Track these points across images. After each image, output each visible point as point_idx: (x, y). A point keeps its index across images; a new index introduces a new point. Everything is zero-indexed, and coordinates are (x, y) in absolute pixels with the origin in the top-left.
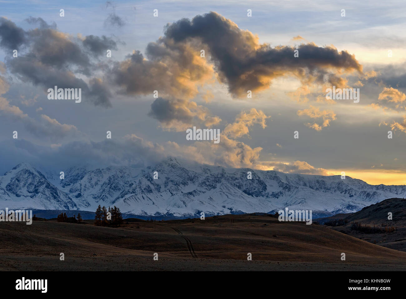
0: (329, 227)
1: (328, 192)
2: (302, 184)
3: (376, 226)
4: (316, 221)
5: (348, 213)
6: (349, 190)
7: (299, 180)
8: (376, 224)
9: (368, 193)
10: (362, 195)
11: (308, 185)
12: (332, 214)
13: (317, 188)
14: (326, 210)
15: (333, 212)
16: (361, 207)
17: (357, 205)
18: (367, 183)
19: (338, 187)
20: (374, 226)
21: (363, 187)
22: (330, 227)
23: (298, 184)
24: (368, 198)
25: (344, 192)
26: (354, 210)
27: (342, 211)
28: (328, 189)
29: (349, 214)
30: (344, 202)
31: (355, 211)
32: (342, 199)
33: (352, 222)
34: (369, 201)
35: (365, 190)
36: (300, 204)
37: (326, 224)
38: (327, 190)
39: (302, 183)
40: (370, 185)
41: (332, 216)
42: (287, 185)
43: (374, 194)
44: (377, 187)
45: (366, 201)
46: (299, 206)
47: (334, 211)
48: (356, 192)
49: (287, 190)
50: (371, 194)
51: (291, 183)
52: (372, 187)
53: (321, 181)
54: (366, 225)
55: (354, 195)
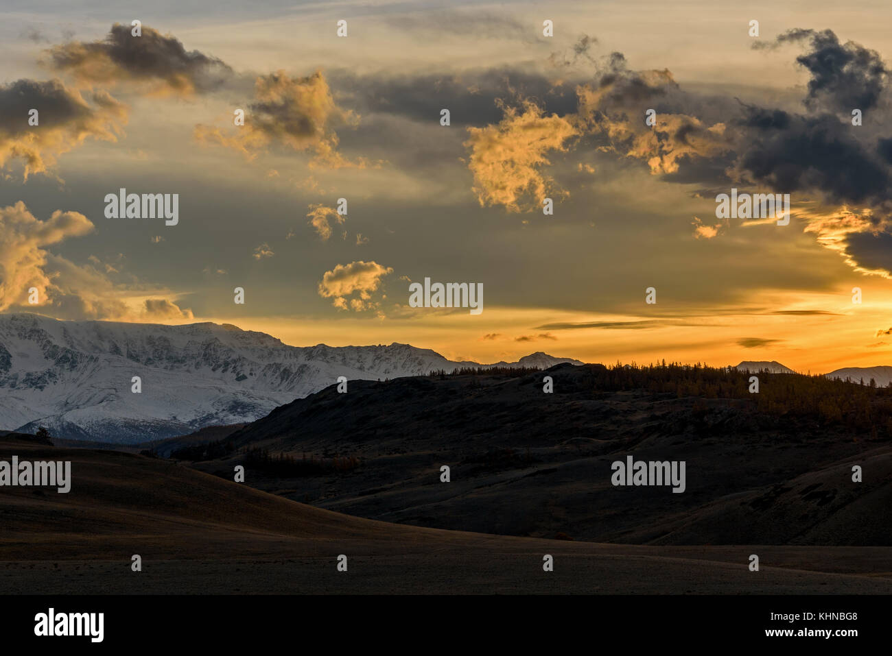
0: (183, 462)
1: (177, 367)
2: (108, 350)
3: (308, 455)
4: (149, 449)
5: (233, 423)
6: (235, 361)
7: (100, 337)
8: (310, 451)
9: (285, 370)
10: (269, 373)
11: (124, 350)
12: (190, 427)
13: (150, 359)
14: (175, 418)
15: (192, 423)
16: (268, 407)
17: (256, 401)
18: (282, 341)
19: (205, 355)
20: (304, 456)
21: (271, 354)
22: (187, 462)
23: (97, 351)
24: (285, 383)
25: (221, 369)
26: (250, 414)
27: (217, 418)
28: (179, 361)
29: (234, 426)
30: (222, 395)
31: (251, 419)
32: (217, 388)
33: (246, 447)
34: (288, 391)
35: (278, 361)
36: (104, 404)
37: (174, 455)
38: (175, 362)
39: (107, 346)
40: (291, 348)
41: (189, 433)
42: (68, 351)
43: (303, 372)
44: (309, 352)
45: (280, 391)
46: (101, 408)
47: (195, 421)
48: (254, 367)
49: (67, 366)
50: (294, 370)
51: (77, 347)
52: (295, 351)
53: (160, 338)
54: (282, 455)
55: (248, 376)
